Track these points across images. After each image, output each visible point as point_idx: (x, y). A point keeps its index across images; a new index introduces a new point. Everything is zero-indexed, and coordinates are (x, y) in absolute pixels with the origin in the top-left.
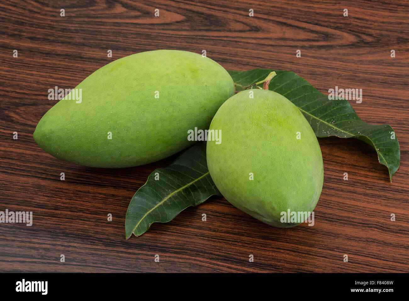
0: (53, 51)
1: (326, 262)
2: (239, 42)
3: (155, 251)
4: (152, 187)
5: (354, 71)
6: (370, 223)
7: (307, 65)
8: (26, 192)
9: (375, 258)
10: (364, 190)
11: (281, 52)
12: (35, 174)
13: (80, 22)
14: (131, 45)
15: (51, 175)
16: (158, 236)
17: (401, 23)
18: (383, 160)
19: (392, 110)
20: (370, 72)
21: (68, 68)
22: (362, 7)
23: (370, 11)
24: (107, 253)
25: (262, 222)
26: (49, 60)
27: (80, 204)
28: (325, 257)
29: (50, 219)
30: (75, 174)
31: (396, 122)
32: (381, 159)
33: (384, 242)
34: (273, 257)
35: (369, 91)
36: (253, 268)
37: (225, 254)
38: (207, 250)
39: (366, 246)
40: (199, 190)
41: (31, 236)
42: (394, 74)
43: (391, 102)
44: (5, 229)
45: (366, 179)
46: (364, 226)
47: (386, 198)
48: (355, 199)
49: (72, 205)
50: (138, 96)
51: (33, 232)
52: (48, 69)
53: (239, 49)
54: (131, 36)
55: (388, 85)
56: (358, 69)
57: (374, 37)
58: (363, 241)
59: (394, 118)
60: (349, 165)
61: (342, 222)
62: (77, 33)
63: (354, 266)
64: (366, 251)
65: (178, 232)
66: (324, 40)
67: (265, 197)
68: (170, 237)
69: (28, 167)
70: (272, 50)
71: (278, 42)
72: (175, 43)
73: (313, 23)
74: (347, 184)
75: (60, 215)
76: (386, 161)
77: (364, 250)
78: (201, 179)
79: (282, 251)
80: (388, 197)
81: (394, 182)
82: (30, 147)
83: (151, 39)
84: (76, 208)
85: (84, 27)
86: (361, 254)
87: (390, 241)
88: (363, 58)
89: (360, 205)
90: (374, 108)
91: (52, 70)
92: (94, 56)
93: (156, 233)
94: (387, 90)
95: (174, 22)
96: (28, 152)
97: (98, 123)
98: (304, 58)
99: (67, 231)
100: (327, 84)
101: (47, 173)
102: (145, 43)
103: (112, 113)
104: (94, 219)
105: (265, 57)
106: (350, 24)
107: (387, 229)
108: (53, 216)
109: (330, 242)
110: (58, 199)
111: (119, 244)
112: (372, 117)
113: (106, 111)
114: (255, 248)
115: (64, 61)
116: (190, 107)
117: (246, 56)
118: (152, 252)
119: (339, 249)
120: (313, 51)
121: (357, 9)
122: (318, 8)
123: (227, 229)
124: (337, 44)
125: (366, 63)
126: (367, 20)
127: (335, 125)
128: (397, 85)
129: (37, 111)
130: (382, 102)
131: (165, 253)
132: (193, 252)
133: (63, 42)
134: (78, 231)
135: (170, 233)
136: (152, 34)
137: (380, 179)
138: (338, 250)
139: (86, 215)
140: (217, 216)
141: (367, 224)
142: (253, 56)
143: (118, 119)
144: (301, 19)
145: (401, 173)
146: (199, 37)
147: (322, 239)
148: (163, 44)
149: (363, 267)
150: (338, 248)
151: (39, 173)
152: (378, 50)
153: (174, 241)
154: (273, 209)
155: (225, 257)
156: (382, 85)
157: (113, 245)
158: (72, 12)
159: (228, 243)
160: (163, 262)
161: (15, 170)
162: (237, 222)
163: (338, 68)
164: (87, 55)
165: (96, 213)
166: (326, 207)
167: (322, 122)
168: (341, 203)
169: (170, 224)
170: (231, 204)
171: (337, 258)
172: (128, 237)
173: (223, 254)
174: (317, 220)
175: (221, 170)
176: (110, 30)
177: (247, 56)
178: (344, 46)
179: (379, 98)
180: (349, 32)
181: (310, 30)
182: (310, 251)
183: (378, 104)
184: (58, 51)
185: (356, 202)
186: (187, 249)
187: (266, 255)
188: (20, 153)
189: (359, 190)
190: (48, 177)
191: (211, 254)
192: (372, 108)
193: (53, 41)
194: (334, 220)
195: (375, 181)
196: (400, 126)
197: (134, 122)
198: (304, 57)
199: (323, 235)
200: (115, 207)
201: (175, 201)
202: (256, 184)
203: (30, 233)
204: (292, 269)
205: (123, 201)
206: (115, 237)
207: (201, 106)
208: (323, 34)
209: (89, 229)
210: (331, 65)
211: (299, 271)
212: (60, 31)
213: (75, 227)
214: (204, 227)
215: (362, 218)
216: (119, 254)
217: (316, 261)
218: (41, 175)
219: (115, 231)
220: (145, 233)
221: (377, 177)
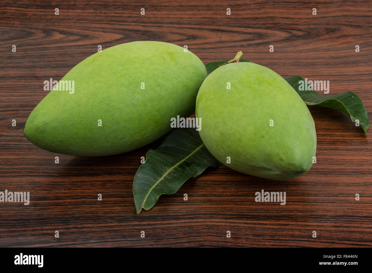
0: (6, 75)
1: (335, 206)
3: (169, 219)
4: (151, 164)
5: (296, 59)
6: (361, 171)
8: (23, 189)
10: (346, 147)
11: (224, 52)
12: (26, 174)
13: (24, 50)
15: (43, 172)
16: (168, 207)
17: (324, 17)
19: (343, 84)
20: (310, 57)
21: (26, 86)
22: (285, 8)
23: (293, 11)
24: (122, 228)
26: (5, 82)
27: (81, 192)
28: (332, 203)
29: (55, 208)
30: (66, 169)
34: (284, 209)
35: (316, 72)
36: (269, 220)
37: (238, 213)
38: (219, 212)
39: (366, 189)
40: (192, 164)
42: (333, 57)
43: (340, 78)
44: (13, 222)
45: (344, 138)
46: (358, 174)
47: (368, 150)
48: (340, 154)
49: (73, 193)
50: (126, 79)
51: (43, 221)
52: (7, 89)
55: (331, 66)
56: (299, 57)
57: (304, 31)
58: (362, 185)
59: (348, 89)
62: (24, 58)
63: (362, 205)
65: (185, 201)
66: (259, 39)
67: (272, 150)
68: (179, 207)
69: (17, 169)
71: (218, 45)
73: (244, 26)
74: (328, 144)
75: (64, 203)
77: (366, 192)
79: (290, 203)
80: (369, 149)
81: (369, 137)
82: (13, 153)
84: (78, 196)
85: (29, 53)
86: (365, 196)
88: (301, 48)
89: (347, 158)
91: (11, 90)
93: (165, 205)
94: (332, 69)
95: (114, 40)
96: (12, 157)
97: (92, 108)
99: (77, 215)
101: (38, 171)
105: (211, 58)
106: (278, 23)
108: (58, 205)
109: (332, 190)
110: (57, 191)
111: (132, 218)
115: (20, 81)
116: (174, 86)
118: (166, 221)
120: (253, 48)
121: (281, 11)
122: (245, 14)
124: (271, 40)
125: (304, 52)
126: (293, 19)
128: (340, 65)
129: (8, 124)
131: (179, 220)
132: (206, 216)
133: (13, 67)
134: (87, 214)
135: (178, 204)
137: (356, 137)
138: (342, 196)
139: (89, 200)
140: (217, 184)
141: (360, 172)
143: (111, 102)
144: (232, 25)
147: (323, 189)
150: (341, 194)
151: (30, 172)
152: (310, 41)
153: (185, 209)
154: (281, 160)
155: (238, 215)
156: (325, 66)
157: (126, 221)
159: (236, 204)
161: (5, 173)
162: (238, 186)
163: (281, 58)
164: (41, 74)
168: (328, 159)
169: (175, 195)
171: (344, 202)
172: (138, 212)
173: (236, 213)
174: (313, 175)
175: (221, 134)
178: (279, 41)
179: (327, 76)
180: (279, 30)
181: (243, 32)
182: (317, 199)
184: (10, 74)
185: (342, 156)
186: (199, 214)
187: (277, 208)
188: (5, 159)
189: (340, 147)
190: (40, 174)
191: (224, 214)
193: (3, 67)
194: (328, 173)
195: (352, 138)
199: (323, 186)
200: (116, 190)
201: (174, 175)
202: (260, 140)
203: (39, 222)
204: (306, 216)
205: (122, 184)
206: (126, 214)
207: (184, 85)
208: (256, 34)
209: (98, 211)
210: (273, 56)
211: (313, 217)
212: (7, 59)
213: (83, 211)
214: (208, 194)
215: (353, 168)
216: (135, 227)
217: (325, 207)
218: (32, 174)
219: (124, 209)
220: (154, 206)
221: (352, 135)
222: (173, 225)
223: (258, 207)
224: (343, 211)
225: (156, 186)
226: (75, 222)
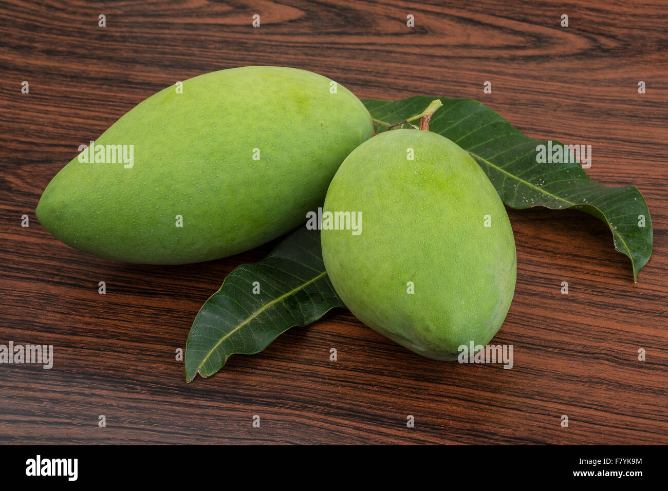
0: (84, 72)
1: (519, 417)
2: (391, 52)
3: (234, 401)
4: (230, 296)
5: (582, 97)
6: (596, 351)
7: (505, 88)
8: (26, 306)
9: (602, 411)
10: (590, 297)
11: (462, 69)
12: (42, 276)
13: (130, 24)
14: (213, 60)
15: (69, 277)
16: (241, 377)
17: (665, 16)
18: (622, 244)
19: (643, 162)
20: (609, 98)
21: (106, 100)
24: (153, 406)
25: (411, 351)
26: (75, 86)
27: (114, 325)
28: (518, 410)
29: (62, 350)
30: (108, 275)
31: (649, 181)
32: (620, 245)
33: (619, 383)
34: (431, 410)
35: (606, 131)
36: (396, 428)
37: (351, 406)
38: (319, 399)
39: (587, 390)
40: (311, 298)
41: (30, 378)
42: (650, 102)
43: (642, 149)
45: (594, 278)
46: (587, 357)
47: (626, 309)
48: (573, 311)
49: (101, 326)
50: (206, 144)
51: (34, 372)
52: (74, 102)
53: (391, 64)
54: (213, 46)
55: (639, 120)
56: (590, 95)
57: (619, 40)
58: (583, 382)
59: (646, 175)
60: (567, 254)
61: (550, 350)
62: (124, 42)
64: (588, 399)
65: (274, 369)
66: (536, 46)
67: (414, 310)
68: (261, 378)
69: (32, 264)
70: (447, 64)
71: (458, 51)
72: (286, 56)
73: (517, 18)
75: (80, 343)
76: (628, 247)
77: (584, 397)
78: (317, 281)
79: (446, 400)
80: (629, 307)
81: (641, 283)
82: (37, 231)
83: (246, 50)
84: (106, 331)
85: (136, 32)
86: (579, 404)
87: (629, 382)
88: (600, 76)
89: (582, 322)
90: (613, 159)
91: (79, 105)
92: (151, 79)
93: (236, 371)
94: (637, 128)
95: (285, 21)
96: (33, 240)
97: (140, 190)
98: (501, 77)
99: (90, 369)
100: (536, 119)
101: (62, 274)
102: (237, 56)
103: (162, 173)
104: (135, 349)
105: (435, 77)
106: (579, 19)
107: (625, 362)
108: (68, 345)
109: (528, 383)
110: (78, 317)
111: (175, 390)
112: (610, 175)
113: (153, 169)
114: (400, 395)
115: (101, 88)
116: (294, 160)
117: (403, 76)
118: (229, 403)
119: (542, 396)
120: (516, 66)
123: (356, 364)
124: (555, 52)
125: (602, 84)
126: (608, 12)
127: (545, 189)
128: (654, 120)
129: (50, 172)
130: (627, 148)
131: (250, 405)
132: (297, 403)
133: (100, 58)
134: (107, 370)
135: (261, 372)
136: (249, 41)
137: (617, 278)
138: (540, 398)
139: (122, 343)
140: (340, 342)
141: (591, 354)
142: (414, 75)
144: (498, 13)
145: (654, 268)
146: (325, 45)
147: (513, 380)
148: (266, 58)
149: (580, 426)
150: (540, 394)
151: (49, 274)
152: (624, 61)
153: (266, 385)
154: (427, 329)
155: (350, 411)
156: (628, 119)
157: (165, 392)
158: (119, 8)
159: (356, 388)
160: (246, 421)
161: (10, 270)
162: (374, 352)
163: (557, 92)
164: (139, 78)
165: (139, 340)
166: (524, 325)
167: (523, 183)
168: (549, 318)
169: (261, 356)
170: (360, 322)
171: (538, 411)
172: (189, 379)
173: (348, 406)
175: (341, 265)
176: (179, 37)
177: (406, 76)
178: (569, 56)
179: (622, 142)
180: (577, 32)
181: (512, 30)
182: (494, 399)
183: (620, 152)
184: (91, 72)
185: (576, 317)
186: (287, 399)
187: (421, 407)
188: (19, 243)
189: (580, 296)
190: (63, 281)
191: (327, 405)
192: (610, 159)
193: (84, 56)
194: (536, 347)
195: (608, 280)
196: (657, 188)
197: (200, 187)
198: (501, 75)
199: (517, 373)
200: (171, 330)
201: (270, 318)
202: (398, 288)
203: (30, 374)
204: (463, 429)
205: (185, 320)
206: (169, 379)
207: (314, 159)
208: (533, 36)
209: (126, 366)
210: (544, 87)
211: (474, 433)
212: (96, 39)
213: (102, 364)
214: (317, 361)
215: (583, 343)
216: (174, 408)
217: (502, 416)
218: (52, 278)
219: (169, 369)
220: (219, 372)
221: (612, 274)
222: (238, 412)
223: (388, 399)
224: (529, 430)
225: (230, 337)
226: (83, 383)
